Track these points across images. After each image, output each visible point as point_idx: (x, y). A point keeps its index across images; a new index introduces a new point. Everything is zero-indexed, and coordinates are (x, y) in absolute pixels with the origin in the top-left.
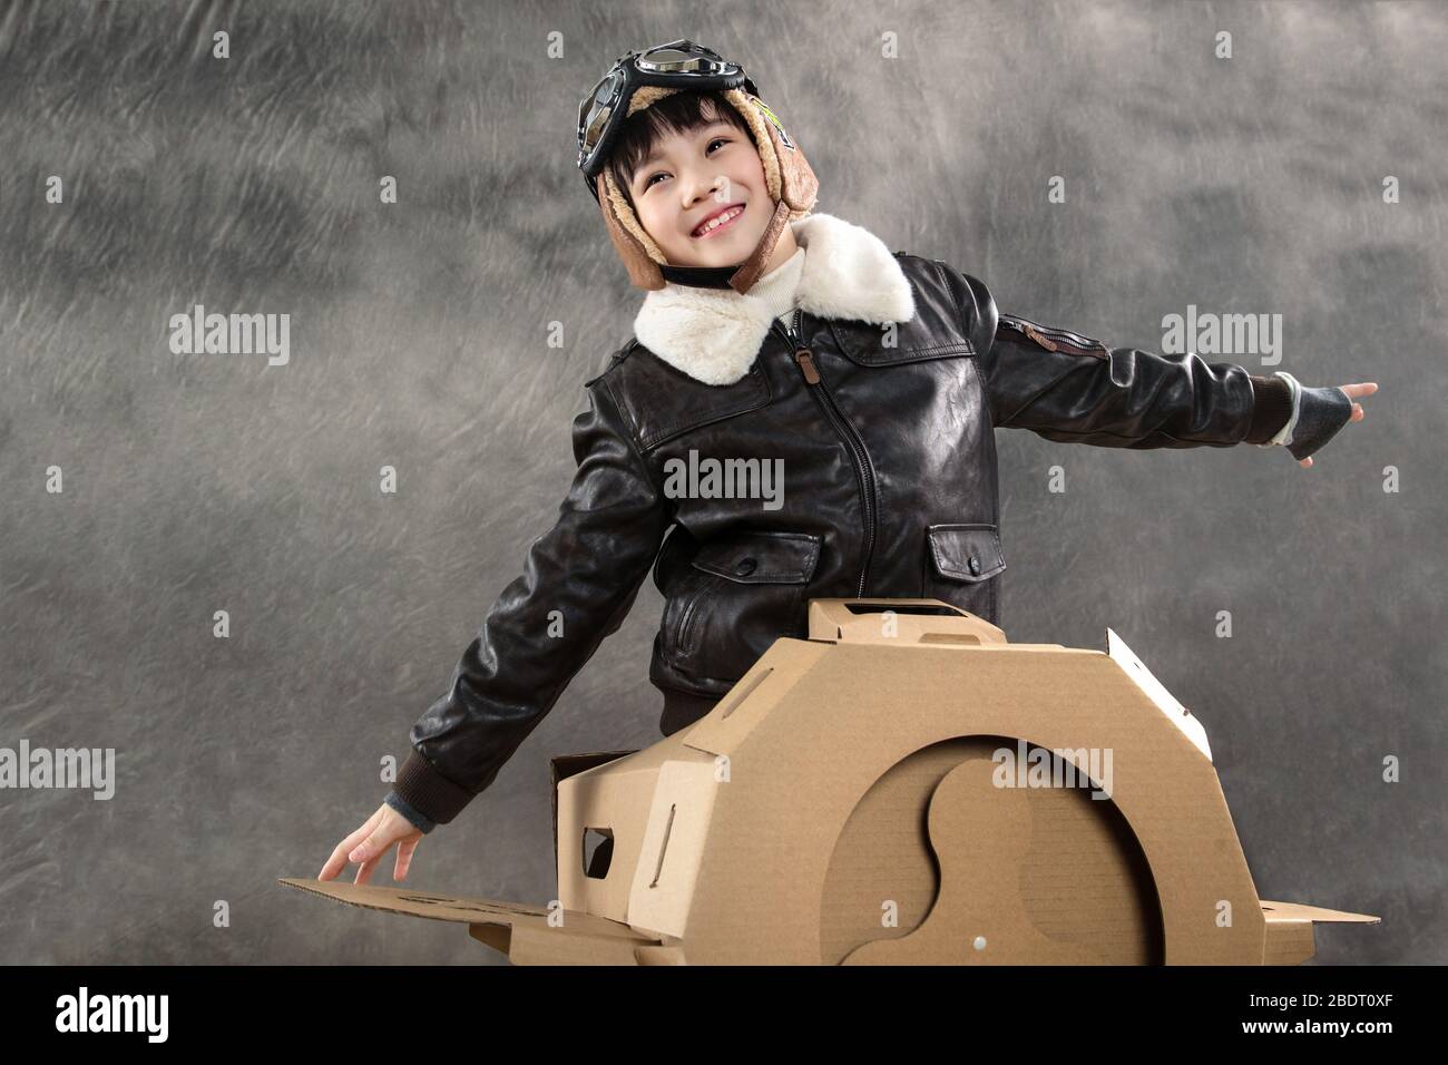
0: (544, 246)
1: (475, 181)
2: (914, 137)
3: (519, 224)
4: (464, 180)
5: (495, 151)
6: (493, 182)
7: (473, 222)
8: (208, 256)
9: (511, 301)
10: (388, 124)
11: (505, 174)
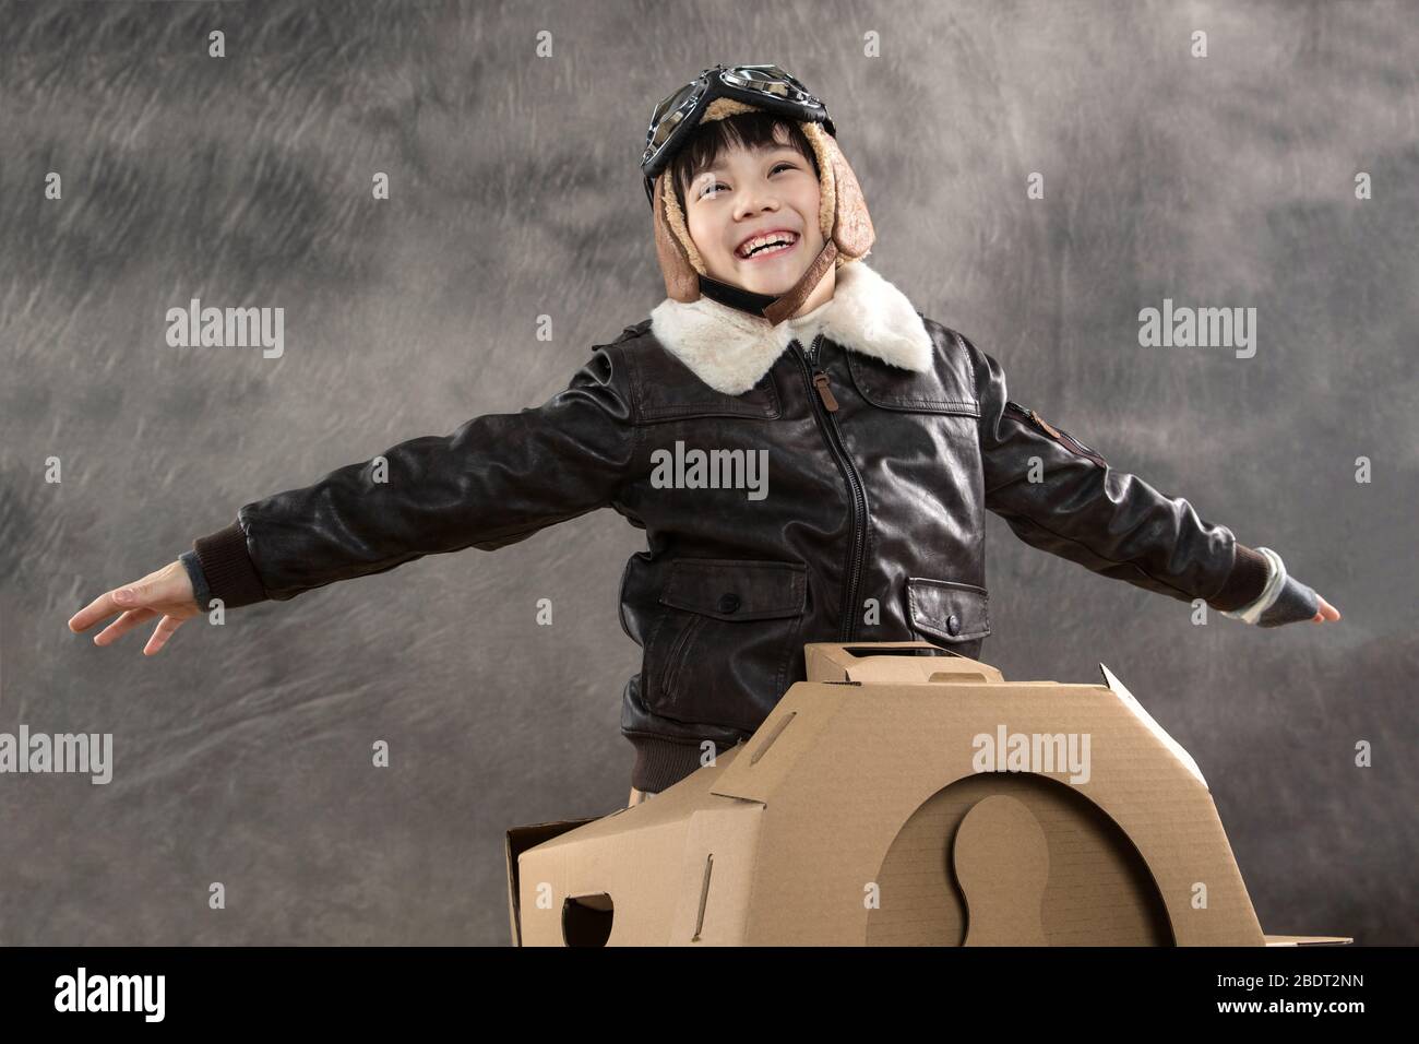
0: (584, 244)
1: (511, 170)
2: (988, 137)
3: (558, 218)
4: (499, 169)
5: (533, 136)
6: (531, 171)
7: (508, 215)
8: (216, 242)
9: (546, 301)
10: (418, 103)
11: (544, 164)
